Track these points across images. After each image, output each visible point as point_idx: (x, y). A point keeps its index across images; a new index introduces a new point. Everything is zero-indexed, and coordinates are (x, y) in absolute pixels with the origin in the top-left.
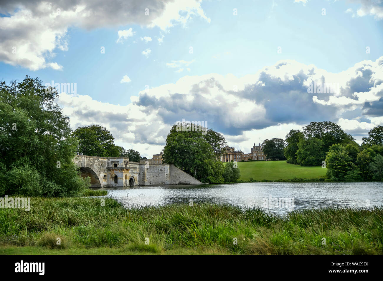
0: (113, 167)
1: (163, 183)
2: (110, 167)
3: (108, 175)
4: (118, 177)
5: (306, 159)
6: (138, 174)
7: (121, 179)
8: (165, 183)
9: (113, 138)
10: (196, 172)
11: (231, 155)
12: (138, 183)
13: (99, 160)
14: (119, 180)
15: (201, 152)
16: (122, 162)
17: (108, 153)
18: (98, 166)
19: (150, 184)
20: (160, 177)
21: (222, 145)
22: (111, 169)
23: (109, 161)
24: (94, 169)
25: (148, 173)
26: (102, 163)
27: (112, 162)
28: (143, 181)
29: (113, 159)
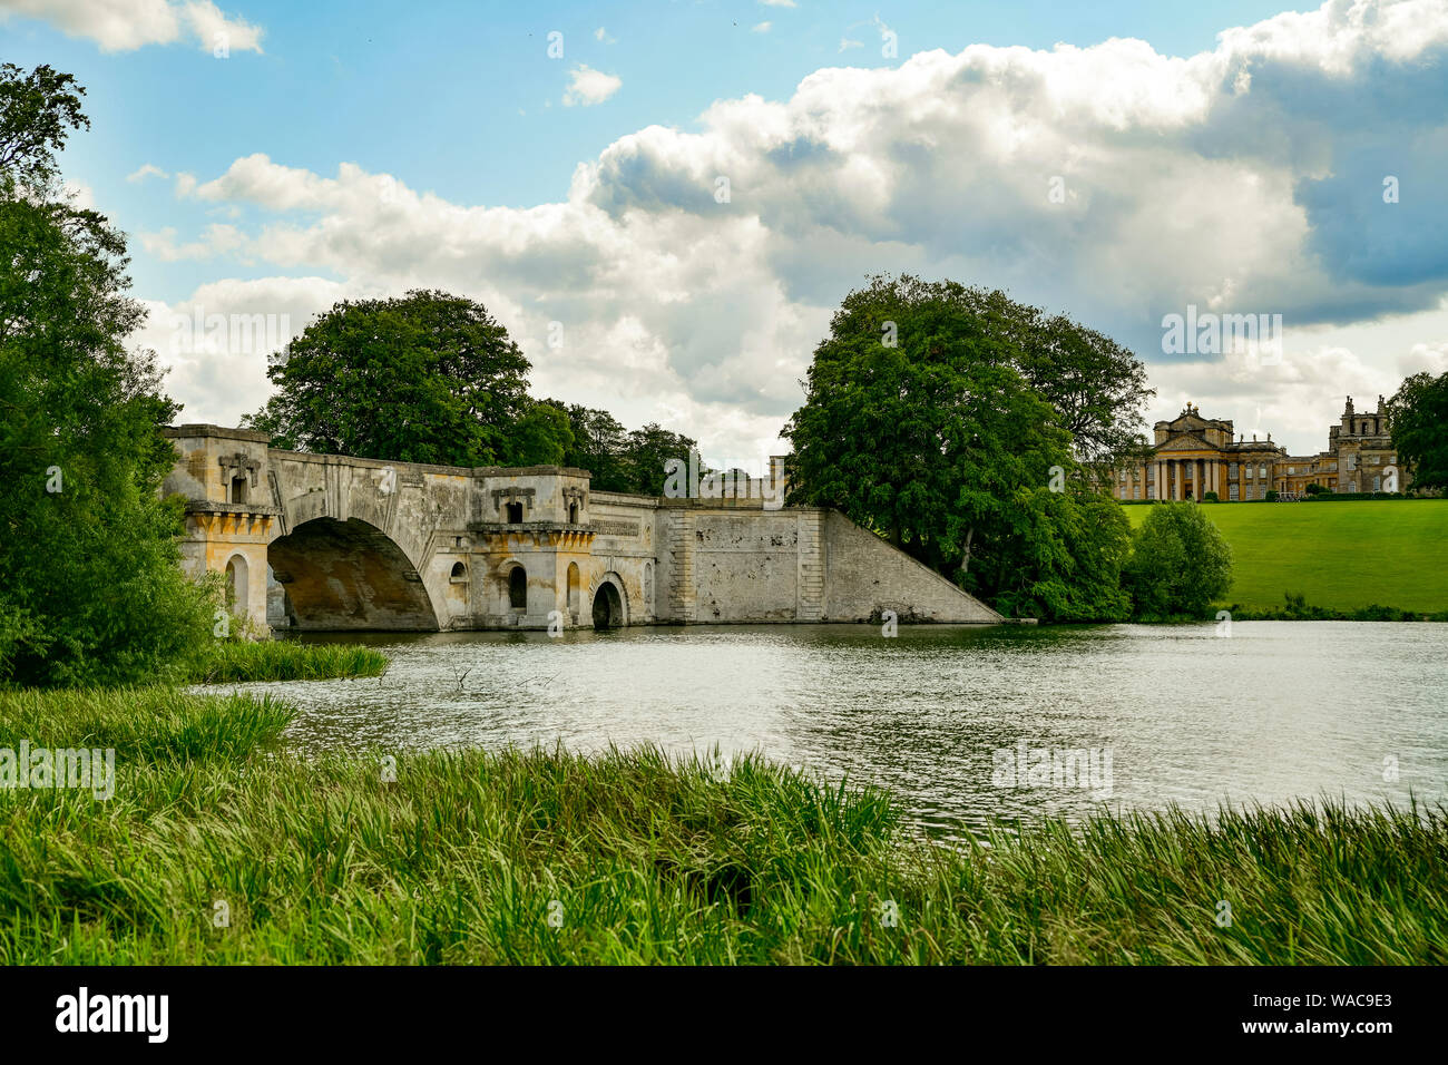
0: (504, 520)
1: (787, 615)
2: (487, 519)
3: (476, 563)
4: (528, 575)
6: (645, 562)
7: (543, 585)
8: (795, 611)
9: (524, 361)
10: (967, 557)
11: (1211, 462)
12: (648, 611)
13: (422, 480)
14: (533, 594)
15: (998, 445)
16: (548, 493)
17: (496, 443)
18: (421, 515)
19: (709, 617)
20: (771, 580)
21: (1127, 405)
22: (492, 532)
23: (481, 487)
24: (395, 528)
25: (700, 556)
26: (444, 500)
27: (499, 491)
28: (672, 601)
29: (501, 480)
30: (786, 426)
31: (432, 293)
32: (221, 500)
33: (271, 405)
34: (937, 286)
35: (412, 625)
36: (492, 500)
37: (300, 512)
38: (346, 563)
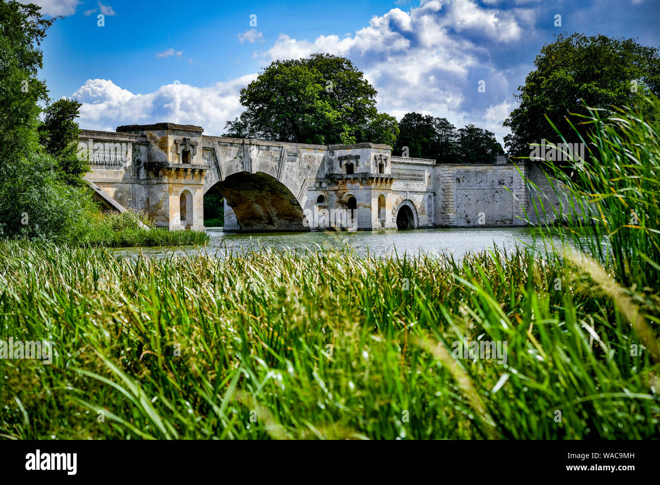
0: (344, 172)
1: (508, 222)
2: (336, 172)
3: (331, 195)
4: (358, 203)
6: (427, 195)
7: (365, 207)
8: (512, 220)
9: (373, 90)
12: (430, 220)
13: (299, 152)
14: (360, 211)
16: (368, 159)
18: (298, 171)
19: (467, 224)
20: (498, 203)
22: (339, 179)
23: (333, 155)
24: (284, 177)
25: (458, 191)
26: (312, 162)
27: (342, 157)
28: (443, 215)
29: (343, 151)
30: (507, 120)
31: (324, 55)
32: (176, 162)
33: (242, 117)
36: (338, 162)
37: (229, 169)
38: (262, 196)
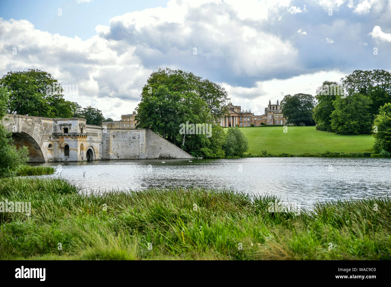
0: (63, 132)
1: (137, 157)
2: (58, 132)
3: (55, 144)
4: (70, 148)
5: (345, 124)
6: (99, 143)
8: (139, 156)
10: (184, 142)
11: (236, 117)
12: (100, 156)
13: (41, 121)
14: (71, 152)
15: (192, 112)
16: (75, 126)
17: (55, 111)
18: (40, 131)
19: (116, 158)
20: (132, 148)
21: (223, 103)
22: (60, 136)
23: (56, 123)
24: (33, 134)
25: (114, 142)
26: (46, 127)
27: (61, 124)
28: (106, 154)
29: (62, 121)
30: (136, 107)
31: (36, 70)
34: (176, 71)
35: (37, 161)
36: (59, 127)
37: (8, 130)
